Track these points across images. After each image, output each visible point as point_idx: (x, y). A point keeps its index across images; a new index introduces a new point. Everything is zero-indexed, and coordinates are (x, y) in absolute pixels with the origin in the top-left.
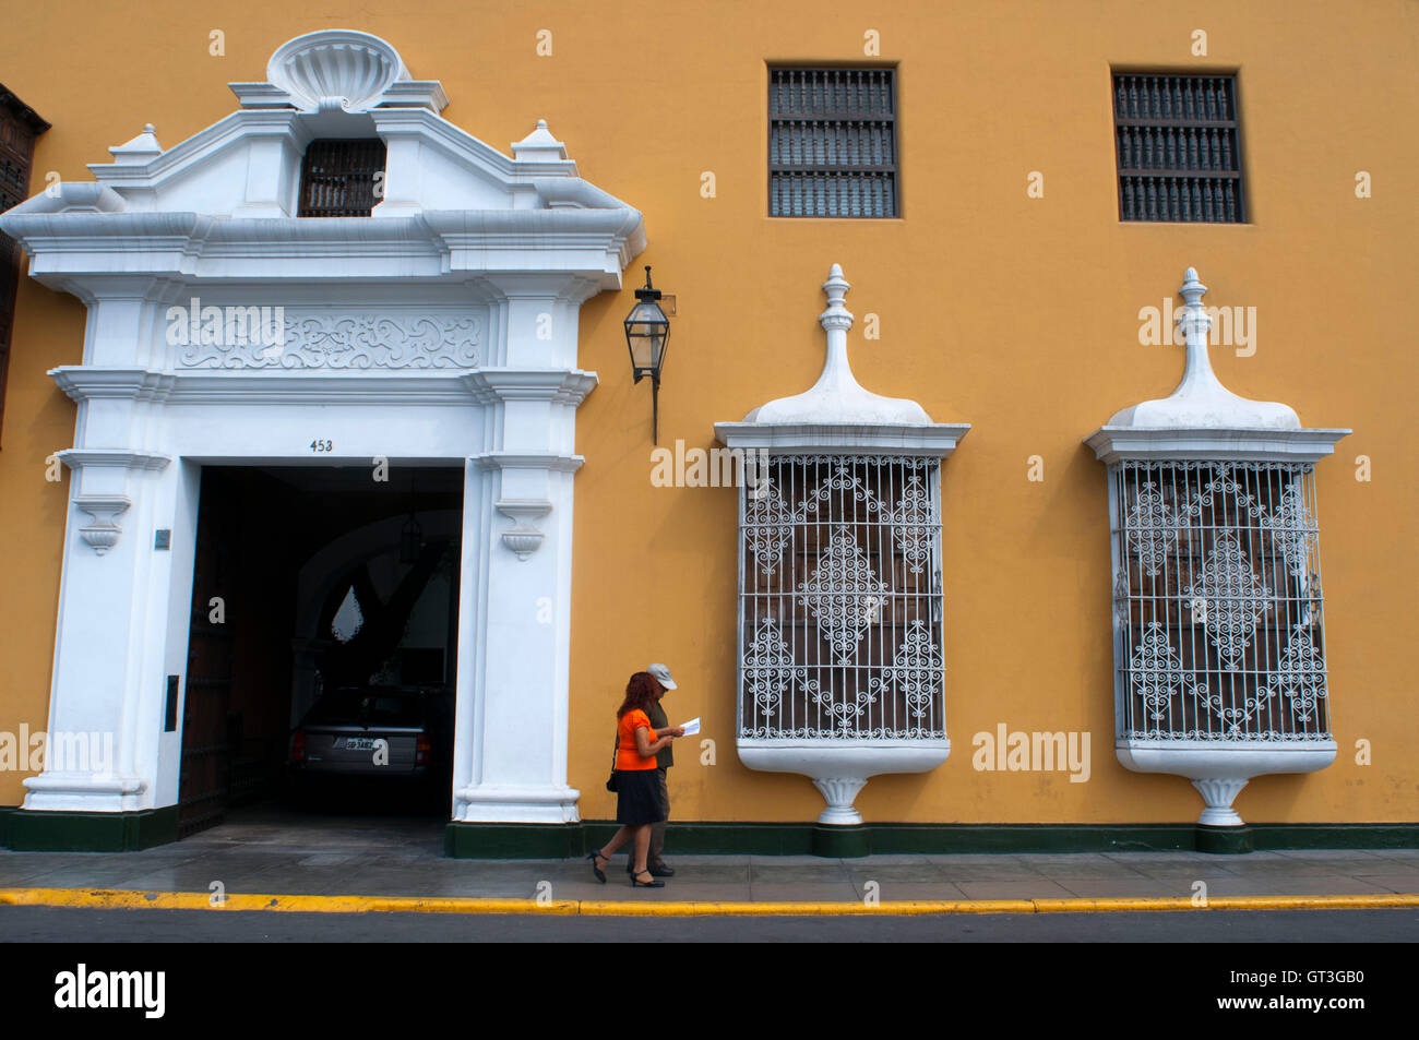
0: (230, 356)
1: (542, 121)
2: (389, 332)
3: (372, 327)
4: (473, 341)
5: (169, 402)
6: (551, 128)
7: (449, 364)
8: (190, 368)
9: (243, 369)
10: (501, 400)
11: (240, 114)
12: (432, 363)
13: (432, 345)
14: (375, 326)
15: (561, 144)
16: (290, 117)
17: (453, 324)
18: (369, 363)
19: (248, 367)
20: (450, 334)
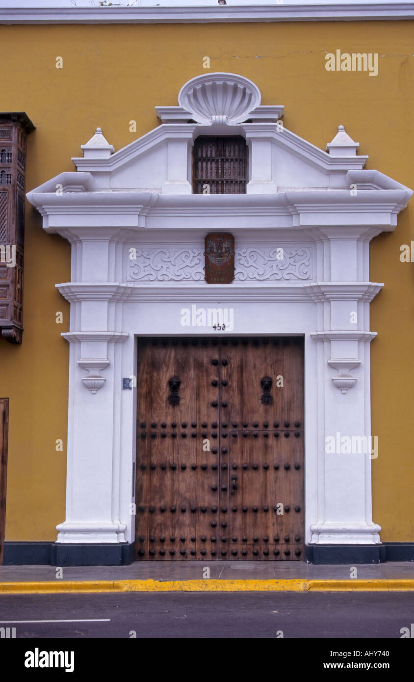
0: (160, 273)
1: (341, 127)
2: (255, 257)
3: (245, 255)
4: (307, 263)
5: (125, 302)
6: (346, 130)
7: (293, 277)
8: (136, 280)
9: (170, 281)
10: (328, 300)
11: (163, 127)
12: (282, 277)
13: (282, 266)
14: (247, 255)
15: (357, 144)
16: (194, 128)
17: (294, 253)
18: (246, 277)
19: (172, 280)
20: (293, 260)
